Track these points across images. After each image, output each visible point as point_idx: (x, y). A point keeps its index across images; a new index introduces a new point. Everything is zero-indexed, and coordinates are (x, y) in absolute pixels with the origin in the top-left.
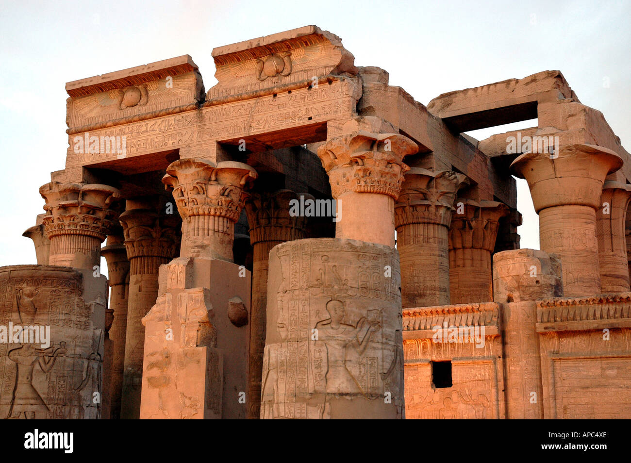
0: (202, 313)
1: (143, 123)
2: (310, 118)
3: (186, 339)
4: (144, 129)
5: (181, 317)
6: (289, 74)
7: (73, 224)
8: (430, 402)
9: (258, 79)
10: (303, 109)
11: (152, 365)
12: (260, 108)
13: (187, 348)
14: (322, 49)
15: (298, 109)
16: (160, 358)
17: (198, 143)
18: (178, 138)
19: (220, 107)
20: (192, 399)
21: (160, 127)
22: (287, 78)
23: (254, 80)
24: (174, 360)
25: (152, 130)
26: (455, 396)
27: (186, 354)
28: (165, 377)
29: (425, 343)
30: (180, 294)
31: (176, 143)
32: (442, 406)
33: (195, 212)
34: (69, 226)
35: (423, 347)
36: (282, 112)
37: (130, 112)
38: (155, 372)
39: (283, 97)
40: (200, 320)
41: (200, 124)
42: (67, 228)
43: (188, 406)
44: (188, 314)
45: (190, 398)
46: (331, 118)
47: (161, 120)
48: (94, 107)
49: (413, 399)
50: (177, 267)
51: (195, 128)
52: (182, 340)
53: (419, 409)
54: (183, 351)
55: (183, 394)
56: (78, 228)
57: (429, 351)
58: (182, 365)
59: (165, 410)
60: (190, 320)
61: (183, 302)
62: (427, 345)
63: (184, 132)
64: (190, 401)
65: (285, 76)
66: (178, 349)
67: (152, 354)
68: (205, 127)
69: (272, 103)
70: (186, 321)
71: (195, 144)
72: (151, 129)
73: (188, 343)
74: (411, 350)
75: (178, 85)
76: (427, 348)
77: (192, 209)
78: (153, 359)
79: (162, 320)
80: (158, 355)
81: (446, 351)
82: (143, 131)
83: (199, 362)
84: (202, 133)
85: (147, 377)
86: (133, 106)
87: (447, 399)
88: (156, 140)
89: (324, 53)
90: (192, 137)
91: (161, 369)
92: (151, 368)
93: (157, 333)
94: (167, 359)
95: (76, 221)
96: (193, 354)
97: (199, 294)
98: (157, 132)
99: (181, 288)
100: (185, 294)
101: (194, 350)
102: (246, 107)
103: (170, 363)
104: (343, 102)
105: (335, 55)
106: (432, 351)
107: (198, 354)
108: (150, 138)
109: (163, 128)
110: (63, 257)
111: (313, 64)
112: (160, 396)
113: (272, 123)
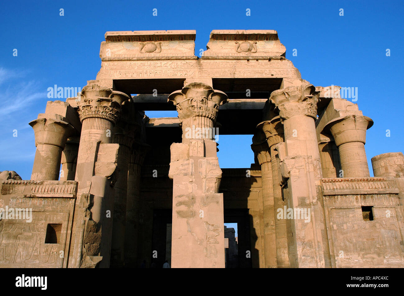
0: (218, 172)
1: (159, 62)
2: (272, 75)
3: (207, 188)
4: (159, 65)
5: (202, 174)
6: (256, 52)
7: (106, 112)
8: (364, 228)
9: (237, 51)
10: (268, 70)
11: (180, 203)
12: (240, 65)
13: (207, 194)
14: (274, 44)
15: (264, 69)
16: (187, 199)
17: (199, 77)
18: (185, 73)
19: (212, 61)
20: (214, 226)
21: (171, 65)
22: (255, 54)
23: (234, 51)
24: (198, 201)
25: (165, 67)
26: (377, 225)
27: (207, 197)
28: (192, 211)
29: (357, 197)
30: (200, 160)
31: (183, 76)
32: (372, 231)
33: (201, 114)
34: (102, 113)
35: (356, 199)
36: (254, 69)
37: (148, 55)
38: (183, 208)
39: (253, 62)
40: (217, 177)
41: (199, 68)
42: (100, 113)
43: (212, 230)
44: (207, 172)
45: (213, 225)
46: (285, 77)
47: (171, 62)
48: (122, 49)
49: (354, 227)
50: (197, 143)
51: (196, 69)
52: (204, 188)
53: (359, 232)
54: (205, 195)
55: (207, 222)
56: (107, 115)
57: (360, 201)
58: (205, 204)
59: (193, 232)
60: (209, 177)
61: (203, 165)
62: (358, 198)
63: (188, 70)
64: (212, 227)
65: (253, 52)
66: (200, 193)
67: (180, 196)
68: (204, 70)
69: (247, 64)
70: (206, 177)
71: (197, 78)
72: (164, 65)
73: (208, 190)
74: (349, 200)
75: (182, 46)
76: (358, 199)
77: (199, 112)
78: (181, 199)
79: (186, 175)
80: (185, 197)
81: (369, 201)
82: (158, 66)
83: (218, 202)
84: (201, 72)
85: (176, 211)
86: (150, 52)
87: (374, 227)
88: (168, 72)
89: (275, 46)
90: (195, 73)
91: (188, 206)
92: (179, 205)
93: (183, 183)
94: (193, 200)
95: (107, 110)
96: (213, 197)
97: (215, 161)
98: (169, 68)
99: (200, 156)
100: (204, 160)
101: (213, 195)
102: (230, 64)
103: (195, 202)
104: (291, 71)
105: (282, 48)
106: (361, 201)
107: (217, 198)
108: (164, 70)
109: (172, 66)
110: (96, 131)
111: (270, 50)
112: (188, 223)
113: (249, 74)
